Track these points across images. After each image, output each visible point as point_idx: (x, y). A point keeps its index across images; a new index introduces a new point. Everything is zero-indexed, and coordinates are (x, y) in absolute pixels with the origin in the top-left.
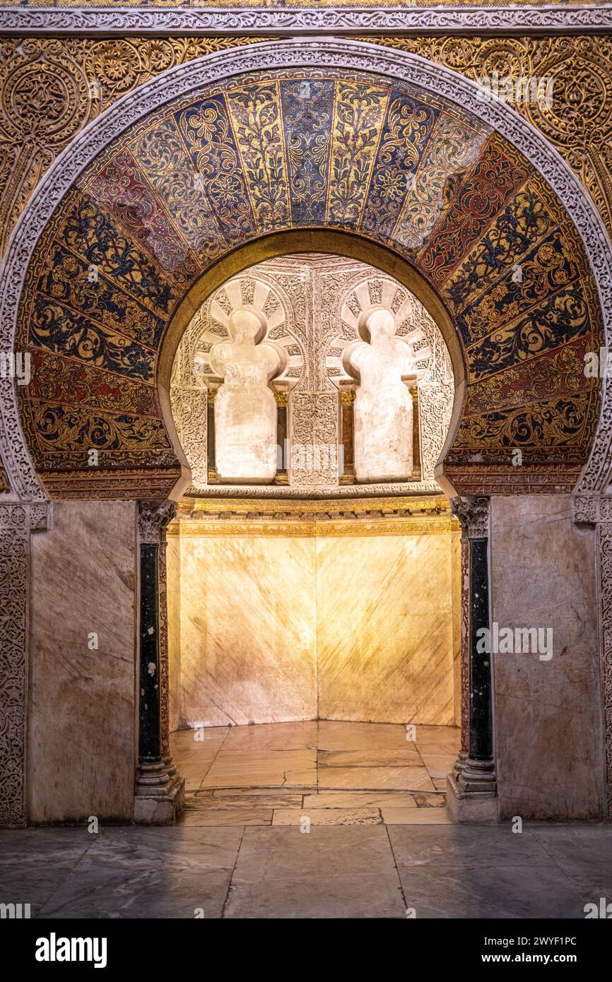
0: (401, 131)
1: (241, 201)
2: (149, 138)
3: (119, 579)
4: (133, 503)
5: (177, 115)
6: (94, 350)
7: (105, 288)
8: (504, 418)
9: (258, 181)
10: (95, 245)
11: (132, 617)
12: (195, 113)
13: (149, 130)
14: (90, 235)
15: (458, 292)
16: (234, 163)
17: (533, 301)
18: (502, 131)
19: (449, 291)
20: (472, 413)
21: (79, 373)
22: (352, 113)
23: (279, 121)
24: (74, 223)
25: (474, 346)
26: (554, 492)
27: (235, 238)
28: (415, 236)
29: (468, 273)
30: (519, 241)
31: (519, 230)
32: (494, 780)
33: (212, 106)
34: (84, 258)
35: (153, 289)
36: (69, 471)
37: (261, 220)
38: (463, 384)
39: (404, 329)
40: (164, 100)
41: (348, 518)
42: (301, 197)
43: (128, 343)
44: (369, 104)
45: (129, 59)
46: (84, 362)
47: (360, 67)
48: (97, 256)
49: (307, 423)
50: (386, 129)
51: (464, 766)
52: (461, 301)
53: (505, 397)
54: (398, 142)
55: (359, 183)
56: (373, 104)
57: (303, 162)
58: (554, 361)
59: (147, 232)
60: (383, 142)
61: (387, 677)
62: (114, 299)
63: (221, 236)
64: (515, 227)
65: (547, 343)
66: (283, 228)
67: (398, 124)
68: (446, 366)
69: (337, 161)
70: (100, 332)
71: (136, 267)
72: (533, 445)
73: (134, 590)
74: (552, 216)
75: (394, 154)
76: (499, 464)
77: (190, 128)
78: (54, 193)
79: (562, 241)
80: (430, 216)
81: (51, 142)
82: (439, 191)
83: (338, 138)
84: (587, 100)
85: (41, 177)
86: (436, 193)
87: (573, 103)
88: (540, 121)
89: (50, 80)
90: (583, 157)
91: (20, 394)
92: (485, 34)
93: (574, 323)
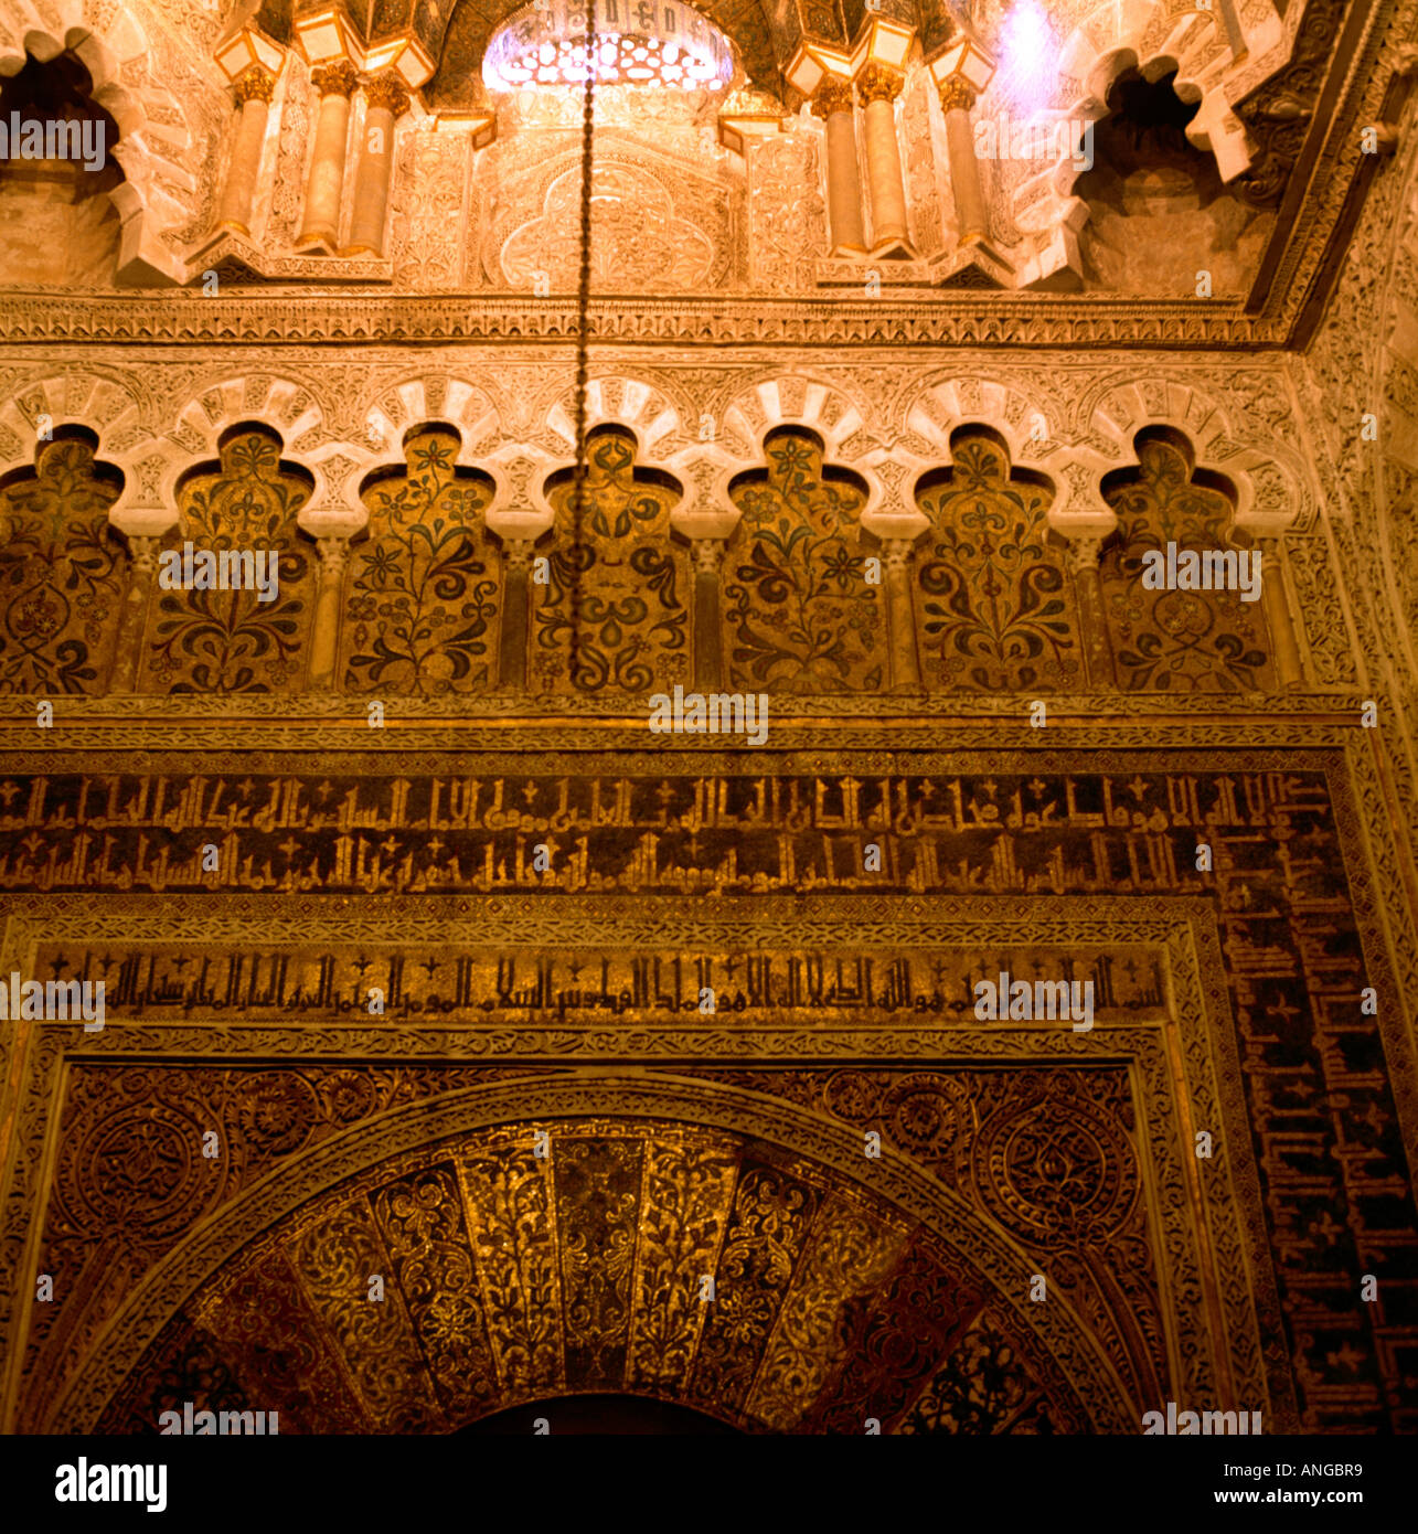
0: (758, 1227)
1: (475, 1342)
2: (322, 1233)
5: (372, 1197)
9: (508, 1309)
12: (406, 1192)
13: (322, 1218)
16: (468, 1277)
18: (934, 1225)
22: (675, 1195)
23: (548, 1206)
24: (173, 1382)
27: (462, 1410)
28: (788, 1408)
30: (975, 1417)
31: (973, 1397)
33: (435, 1181)
37: (510, 1378)
40: (352, 1170)
42: (580, 1339)
44: (704, 1178)
45: (299, 1101)
47: (687, 1117)
50: (734, 1220)
54: (753, 1243)
55: (687, 1312)
56: (710, 1180)
57: (587, 1276)
60: (727, 1242)
63: (436, 1408)
64: (966, 1391)
66: (551, 1393)
67: (753, 1212)
69: (647, 1274)
74: (1030, 1372)
75: (748, 1264)
77: (393, 1216)
78: (144, 1326)
79: (1052, 1416)
80: (813, 1372)
81: (152, 1236)
82: (829, 1327)
83: (650, 1236)
84: (1074, 1173)
85: (123, 1297)
86: (822, 1331)
87: (1050, 1177)
88: (998, 1207)
89: (161, 1131)
90: (1076, 1268)
92: (897, 1066)
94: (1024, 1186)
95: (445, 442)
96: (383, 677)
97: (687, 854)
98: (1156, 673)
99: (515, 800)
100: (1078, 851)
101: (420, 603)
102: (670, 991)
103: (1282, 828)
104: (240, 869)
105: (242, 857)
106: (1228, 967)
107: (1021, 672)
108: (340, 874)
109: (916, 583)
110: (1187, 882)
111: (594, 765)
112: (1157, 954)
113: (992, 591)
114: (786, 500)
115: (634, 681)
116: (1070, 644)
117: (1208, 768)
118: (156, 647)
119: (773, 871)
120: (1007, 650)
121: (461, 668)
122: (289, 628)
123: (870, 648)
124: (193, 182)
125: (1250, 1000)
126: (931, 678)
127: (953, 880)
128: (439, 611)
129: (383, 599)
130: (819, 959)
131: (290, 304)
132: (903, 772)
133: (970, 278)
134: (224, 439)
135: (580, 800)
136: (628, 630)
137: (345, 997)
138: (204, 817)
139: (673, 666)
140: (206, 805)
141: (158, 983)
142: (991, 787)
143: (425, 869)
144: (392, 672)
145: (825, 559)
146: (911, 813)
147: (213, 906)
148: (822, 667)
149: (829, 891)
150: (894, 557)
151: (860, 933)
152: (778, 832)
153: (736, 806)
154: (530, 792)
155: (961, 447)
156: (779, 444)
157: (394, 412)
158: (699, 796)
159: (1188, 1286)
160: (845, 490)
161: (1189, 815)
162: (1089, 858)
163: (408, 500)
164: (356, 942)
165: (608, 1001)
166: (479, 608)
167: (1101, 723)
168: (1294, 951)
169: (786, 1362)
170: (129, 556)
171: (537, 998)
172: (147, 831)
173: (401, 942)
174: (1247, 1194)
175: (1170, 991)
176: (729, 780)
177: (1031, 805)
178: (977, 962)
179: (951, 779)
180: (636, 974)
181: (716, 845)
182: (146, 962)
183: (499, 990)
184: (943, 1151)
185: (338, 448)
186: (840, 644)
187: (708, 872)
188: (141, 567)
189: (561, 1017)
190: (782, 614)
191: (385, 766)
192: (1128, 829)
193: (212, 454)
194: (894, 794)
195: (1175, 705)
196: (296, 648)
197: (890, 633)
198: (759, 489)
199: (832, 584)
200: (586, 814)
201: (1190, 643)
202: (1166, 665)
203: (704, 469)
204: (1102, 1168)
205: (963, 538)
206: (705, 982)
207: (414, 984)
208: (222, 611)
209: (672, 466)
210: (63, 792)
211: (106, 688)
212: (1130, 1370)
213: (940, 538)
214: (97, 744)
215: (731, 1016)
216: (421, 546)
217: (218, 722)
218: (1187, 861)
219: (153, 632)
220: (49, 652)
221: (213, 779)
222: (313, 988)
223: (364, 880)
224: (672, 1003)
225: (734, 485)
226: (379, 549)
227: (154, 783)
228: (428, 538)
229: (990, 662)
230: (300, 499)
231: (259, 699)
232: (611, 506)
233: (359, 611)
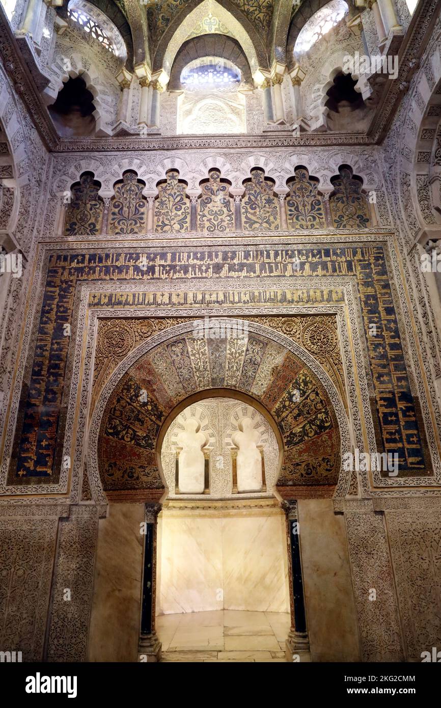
0: (253, 351)
1: (191, 377)
2: (156, 355)
3: (136, 540)
4: (143, 504)
5: (167, 346)
6: (131, 438)
7: (137, 412)
8: (300, 465)
9: (198, 370)
10: (133, 395)
11: (141, 558)
12: (174, 345)
13: (156, 351)
14: (132, 392)
15: (278, 413)
16: (189, 363)
17: (309, 416)
18: (292, 350)
19: (275, 412)
20: (287, 463)
21: (124, 447)
22: (234, 345)
23: (206, 348)
24: (126, 387)
25: (286, 435)
26: (324, 498)
27: (189, 392)
28: (260, 390)
29: (282, 405)
30: (302, 392)
31: (301, 387)
32: (308, 643)
33: (181, 343)
34: (129, 400)
35: (156, 413)
36: (117, 490)
37: (199, 385)
38: (282, 451)
40: (162, 341)
41: (236, 509)
42: (215, 376)
43: (145, 435)
45: (150, 326)
46: (126, 443)
50: (247, 350)
51: (293, 636)
52: (280, 416)
53: (300, 456)
54: (251, 355)
55: (238, 370)
56: (242, 341)
57: (215, 363)
58: (319, 441)
59: (154, 390)
60: (246, 355)
61: (255, 587)
62: (140, 417)
63: (183, 391)
65: (316, 433)
66: (208, 388)
67: (252, 348)
68: (275, 441)
69: (229, 362)
70: (133, 430)
71: (149, 404)
72: (313, 477)
73: (142, 546)
74: (314, 382)
75: (251, 359)
76: (300, 485)
77: (172, 350)
78: (119, 375)
79: (319, 392)
80: (266, 383)
81: (119, 356)
83: (229, 354)
84: (323, 339)
85: (114, 369)
86: (268, 374)
87: (318, 340)
88: (306, 346)
89: (120, 334)
90: (324, 360)
91: (99, 456)
92: (283, 316)
93: (326, 425)
94: (312, 342)
95: (176, 174)
96: (164, 230)
97: (235, 269)
98: (343, 224)
99: (195, 257)
100: (325, 266)
101: (171, 212)
102: (231, 299)
103: (372, 261)
104: (134, 274)
105: (134, 272)
106: (359, 292)
107: (311, 225)
108: (156, 275)
109: (286, 205)
110: (350, 273)
111: (213, 249)
112: (343, 289)
113: (304, 206)
114: (256, 186)
115: (222, 229)
116: (323, 218)
117: (355, 246)
118: (111, 224)
119: (255, 272)
120: (308, 220)
121: (182, 227)
122: (142, 219)
123: (276, 220)
124: (112, 110)
125: (364, 299)
126: (290, 227)
127: (295, 274)
128: (176, 214)
129: (163, 211)
130: (266, 292)
131: (137, 140)
132: (284, 249)
133: (299, 129)
134: (124, 174)
135: (210, 256)
136: (220, 217)
137: (159, 303)
138: (125, 263)
139: (230, 226)
140: (125, 260)
141: (117, 301)
142: (304, 252)
143: (176, 273)
144: (166, 228)
145: (265, 199)
146: (286, 258)
147: (128, 283)
148: (265, 225)
149: (267, 276)
150: (281, 198)
151: (275, 286)
152: (255, 263)
153: (246, 257)
154: (199, 255)
155: (297, 171)
156: (254, 172)
157: (163, 166)
158: (237, 255)
159: (349, 363)
160: (270, 183)
161: (350, 257)
162: (327, 268)
163: (168, 188)
164: (161, 290)
165: (218, 302)
166: (185, 213)
167: (330, 236)
168: (375, 288)
169: (260, 380)
170: (104, 203)
171: (202, 301)
172: (112, 266)
173: (171, 290)
174: (363, 343)
175: (346, 298)
176: (244, 251)
177: (314, 256)
178: (301, 292)
179: (295, 250)
180: (224, 296)
181: (242, 266)
182: (114, 296)
183: (193, 300)
184: (294, 334)
185: (150, 175)
186: (269, 219)
187: (240, 273)
188: (107, 205)
189: (208, 306)
190: (255, 213)
191: (165, 250)
192: (336, 261)
193: (121, 178)
194: (282, 254)
195: (347, 232)
196: (144, 223)
197: (281, 216)
198: (249, 183)
199: (267, 205)
200: (212, 260)
201: (351, 217)
202: (345, 223)
203: (236, 178)
204: (330, 337)
205: (297, 194)
206: (240, 298)
207: (175, 299)
208: (126, 215)
209: (229, 178)
210: (92, 258)
211: (101, 234)
212: (336, 382)
213: (292, 194)
214: (99, 247)
215: (246, 305)
216: (171, 199)
217: (127, 241)
218: (350, 268)
219: (110, 221)
220: (87, 226)
221: (126, 254)
222: (151, 301)
223: (162, 276)
224: (233, 302)
225: (244, 182)
226: (161, 199)
227: (113, 256)
228: (173, 196)
229: (304, 223)
230: (142, 188)
231: (136, 235)
232: (215, 188)
233: (157, 214)
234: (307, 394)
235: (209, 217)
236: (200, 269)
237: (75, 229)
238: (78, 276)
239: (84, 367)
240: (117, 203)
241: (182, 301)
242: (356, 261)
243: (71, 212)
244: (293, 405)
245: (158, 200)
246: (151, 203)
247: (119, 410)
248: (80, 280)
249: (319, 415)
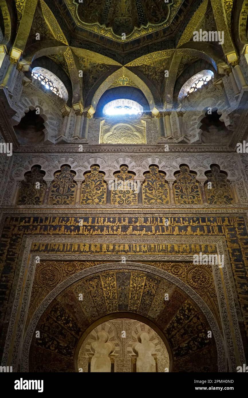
0: (150, 286)
1: (103, 304)
2: (78, 286)
5: (86, 281)
6: (55, 347)
7: (61, 328)
9: (108, 298)
10: (59, 316)
12: (91, 280)
13: (78, 284)
14: (58, 313)
15: (169, 331)
16: (102, 293)
17: (192, 334)
18: (179, 286)
19: (166, 331)
21: (50, 354)
22: (136, 281)
23: (115, 282)
24: (54, 309)
25: (175, 348)
27: (101, 314)
28: (155, 314)
29: (171, 326)
30: (186, 316)
31: (186, 313)
33: (96, 278)
34: (55, 319)
35: (75, 329)
37: (109, 309)
38: (172, 361)
39: (152, 339)
40: (83, 277)
42: (121, 303)
43: (66, 345)
44: (141, 278)
45: (74, 266)
46: (51, 351)
47: (138, 269)
48: (59, 319)
49: (121, 369)
50: (145, 285)
52: (170, 334)
54: (149, 289)
55: (138, 299)
56: (142, 279)
57: (122, 293)
58: (201, 354)
59: (75, 312)
60: (145, 288)
62: (63, 331)
63: (97, 313)
64: (185, 312)
65: (198, 348)
66: (115, 311)
67: (149, 284)
68: (166, 352)
69: (131, 293)
70: (57, 342)
71: (71, 322)
74: (196, 309)
75: (148, 292)
77: (90, 284)
78: (49, 301)
79: (199, 317)
80: (159, 309)
81: (50, 287)
82: (162, 302)
83: (132, 287)
84: (202, 278)
85: (46, 296)
86: (161, 302)
87: (198, 279)
88: (190, 283)
89: (52, 271)
90: (203, 293)
91: (30, 361)
92: (172, 262)
93: (206, 341)
94: (194, 280)
95: (97, 167)
96: (87, 202)
97: (137, 229)
98: (214, 201)
99: (109, 221)
100: (202, 229)
101: (93, 191)
102: (134, 249)
103: (236, 225)
104: (65, 231)
105: (65, 229)
106: (228, 247)
107: (192, 201)
108: (81, 232)
109: (174, 188)
110: (220, 233)
111: (122, 216)
112: (216, 245)
113: (187, 189)
114: (153, 176)
115: (128, 203)
116: (200, 197)
117: (224, 216)
118: (51, 198)
119: (151, 232)
120: (189, 198)
121: (100, 201)
122: (72, 195)
123: (167, 198)
124: (56, 128)
125: (231, 252)
126: (177, 202)
127: (181, 233)
128: (97, 192)
129: (87, 191)
130: (159, 245)
131: (72, 147)
132: (172, 216)
133: (182, 142)
134: (61, 167)
135: (120, 220)
136: (127, 195)
137: (82, 250)
139: (134, 201)
140: (59, 222)
141: (51, 248)
142: (187, 219)
143: (95, 231)
144: (89, 201)
145: (159, 184)
146: (174, 223)
147: (60, 237)
148: (158, 201)
149: (161, 235)
150: (170, 184)
151: (166, 241)
152: (152, 226)
153: (145, 222)
154: (112, 220)
155: (181, 167)
156: (151, 167)
157: (89, 163)
158: (139, 220)
159: (222, 297)
160: (162, 174)
161: (220, 223)
162: (204, 230)
163: (91, 176)
164: (84, 242)
165: (124, 251)
166: (103, 192)
167: (205, 209)
168: (239, 244)
169: (155, 307)
170: (46, 184)
171: (113, 250)
172: (49, 225)
173: (91, 242)
174: (232, 282)
175: (218, 250)
176: (144, 218)
177: (194, 221)
178: (185, 246)
179: (180, 218)
180: (129, 247)
181: (142, 228)
182: (49, 245)
183: (107, 249)
184: (180, 275)
185: (80, 168)
186: (162, 197)
187: (141, 232)
188: (48, 186)
189: (117, 254)
190: (152, 193)
191: (88, 216)
192: (210, 225)
193: (60, 169)
194: (171, 220)
195: (217, 206)
196: (73, 198)
197: (170, 195)
198: (148, 174)
199: (160, 188)
200: (121, 223)
201: (220, 197)
202: (216, 200)
203: (139, 171)
204: (207, 277)
205: (182, 181)
206: (140, 249)
207: (93, 249)
208: (61, 193)
209: (134, 171)
210: (36, 219)
211: (43, 204)
212: (213, 310)
213: (178, 181)
214: (41, 212)
215: (145, 254)
216: (93, 183)
217: (61, 209)
218: (220, 230)
219: (50, 196)
220: (33, 198)
221: (60, 218)
222: (76, 249)
223: (85, 233)
224: (135, 252)
225: (144, 173)
226: (87, 183)
227: (50, 218)
228: (95, 182)
229: (186, 200)
230: (74, 176)
231: (67, 205)
232: (124, 177)
233: (83, 192)
234: (190, 318)
235: (120, 195)
236: (112, 229)
237: (25, 200)
238: (24, 231)
239: (24, 294)
240: (55, 185)
241: (99, 250)
242: (224, 226)
243: (24, 190)
244: (180, 326)
245: (84, 183)
246: (79, 185)
247: (47, 326)
248: (26, 234)
249: (200, 334)
